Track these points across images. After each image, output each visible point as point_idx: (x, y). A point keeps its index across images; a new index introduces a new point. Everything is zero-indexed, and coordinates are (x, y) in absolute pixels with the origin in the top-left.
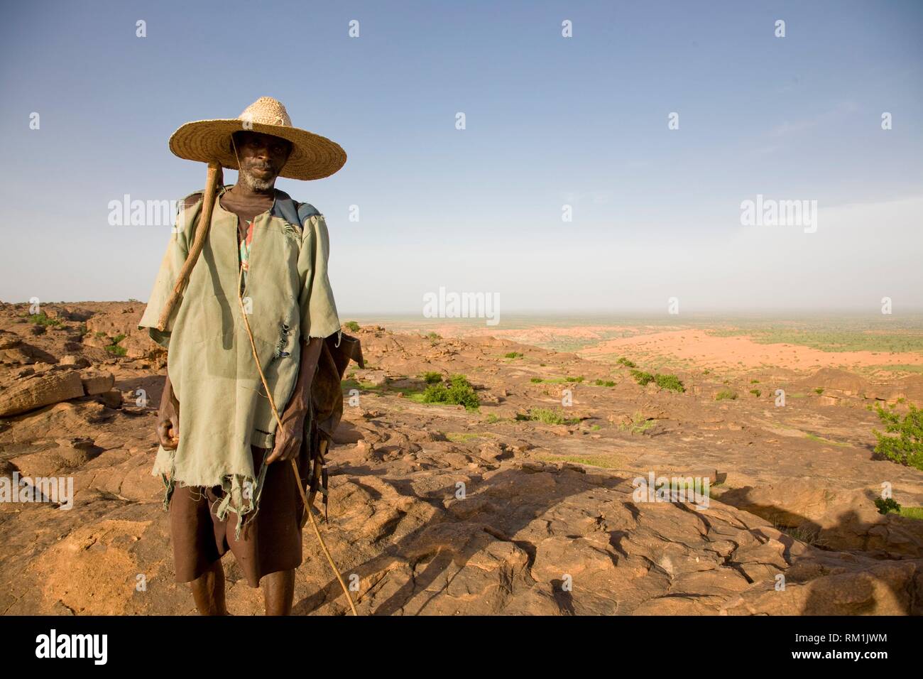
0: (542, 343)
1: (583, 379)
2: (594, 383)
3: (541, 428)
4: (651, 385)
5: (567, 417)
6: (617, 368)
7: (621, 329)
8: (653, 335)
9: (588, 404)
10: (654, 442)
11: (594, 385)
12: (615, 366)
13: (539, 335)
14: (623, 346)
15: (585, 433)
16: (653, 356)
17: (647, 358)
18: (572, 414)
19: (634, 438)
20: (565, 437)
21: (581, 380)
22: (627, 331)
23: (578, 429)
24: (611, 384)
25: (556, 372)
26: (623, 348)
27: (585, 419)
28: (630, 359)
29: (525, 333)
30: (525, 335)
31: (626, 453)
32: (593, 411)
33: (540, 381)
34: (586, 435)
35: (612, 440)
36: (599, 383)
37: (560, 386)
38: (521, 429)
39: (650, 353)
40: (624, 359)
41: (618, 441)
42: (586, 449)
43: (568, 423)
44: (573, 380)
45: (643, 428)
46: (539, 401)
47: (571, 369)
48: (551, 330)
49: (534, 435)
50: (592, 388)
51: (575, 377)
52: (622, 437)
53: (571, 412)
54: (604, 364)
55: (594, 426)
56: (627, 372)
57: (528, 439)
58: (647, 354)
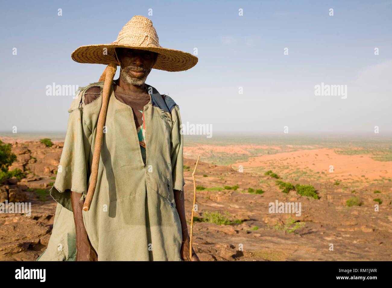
0: (204, 157)
1: (238, 188)
2: (247, 191)
3: (214, 228)
4: (293, 193)
5: (231, 219)
6: (265, 179)
7: (267, 147)
8: (292, 153)
9: (246, 208)
10: (304, 240)
11: (247, 193)
12: (263, 177)
13: (202, 152)
14: (268, 161)
15: (248, 233)
16: (292, 170)
17: (287, 171)
18: (235, 217)
19: (288, 237)
20: (233, 235)
21: (236, 188)
22: (271, 149)
23: (242, 229)
24: (260, 192)
25: (216, 182)
26: (268, 162)
27: (245, 220)
28: (274, 172)
29: (189, 150)
30: (190, 151)
31: (283, 249)
32: (250, 214)
33: (203, 189)
34: (249, 234)
35: (270, 238)
36: (251, 191)
37: (220, 193)
38: (197, 229)
39: (290, 167)
40: (271, 172)
41: (275, 239)
42: (251, 246)
43: (233, 224)
44: (230, 188)
45: (294, 228)
46: (207, 206)
47: (229, 179)
48: (211, 147)
49: (208, 234)
50: (246, 195)
51: (231, 186)
52: (278, 236)
53: (234, 215)
54: (254, 175)
55: (253, 227)
56: (273, 182)
57: (204, 238)
58: (288, 168)
